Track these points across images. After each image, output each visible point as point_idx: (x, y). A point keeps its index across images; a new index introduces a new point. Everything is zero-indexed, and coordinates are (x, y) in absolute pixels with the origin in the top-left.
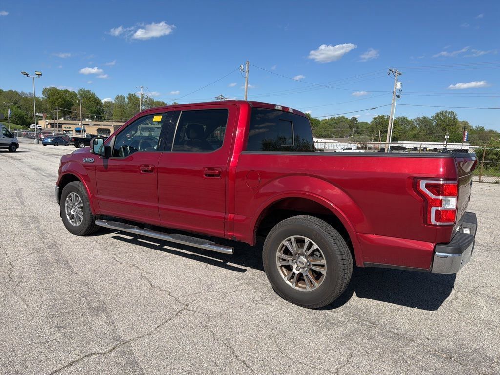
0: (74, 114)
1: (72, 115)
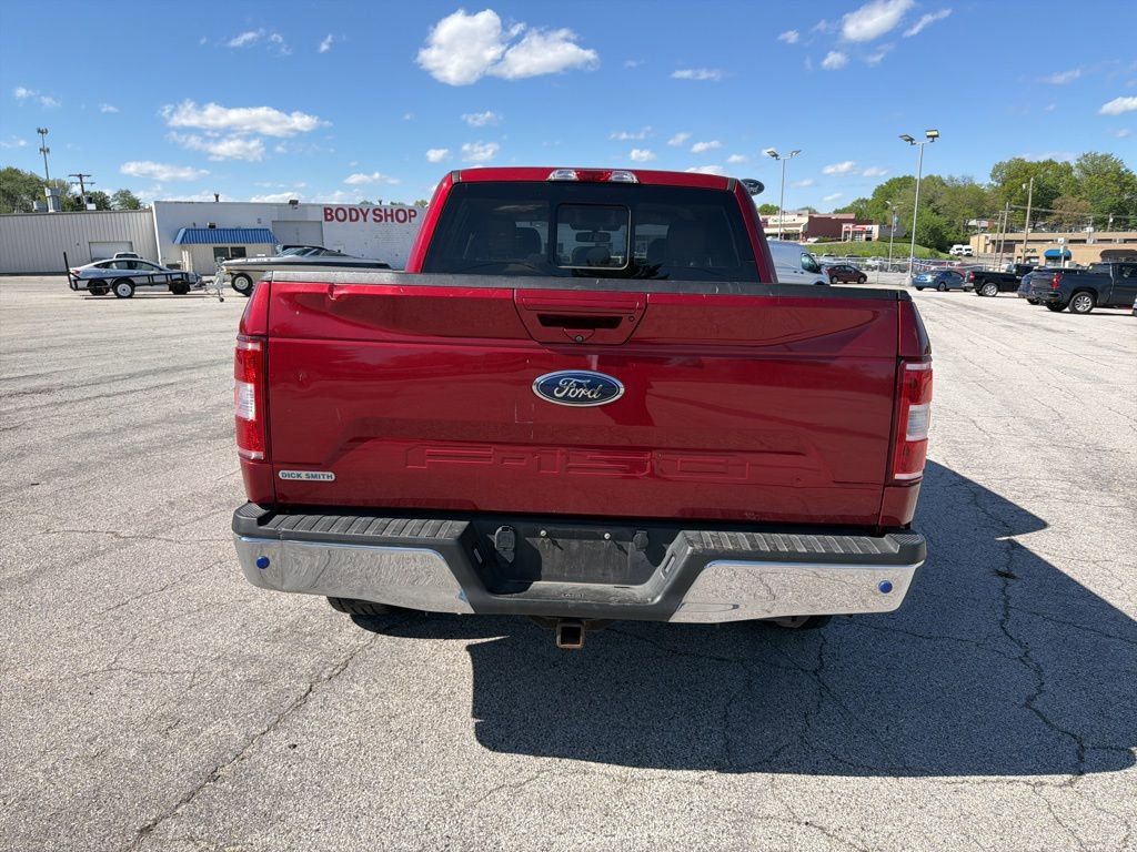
0: (1056, 217)
1: (1051, 220)
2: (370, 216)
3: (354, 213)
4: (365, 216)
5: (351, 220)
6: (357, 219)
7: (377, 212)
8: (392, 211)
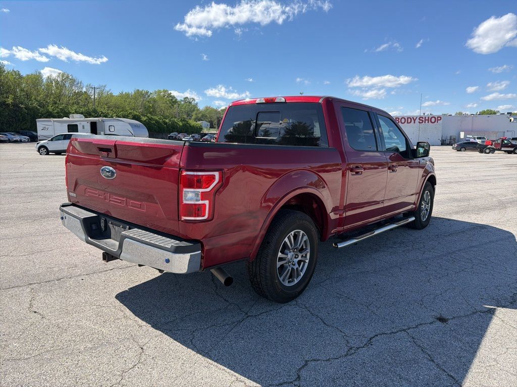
2: (417, 120)
3: (409, 119)
4: (415, 121)
5: (408, 123)
6: (411, 122)
7: (421, 119)
8: (429, 117)
